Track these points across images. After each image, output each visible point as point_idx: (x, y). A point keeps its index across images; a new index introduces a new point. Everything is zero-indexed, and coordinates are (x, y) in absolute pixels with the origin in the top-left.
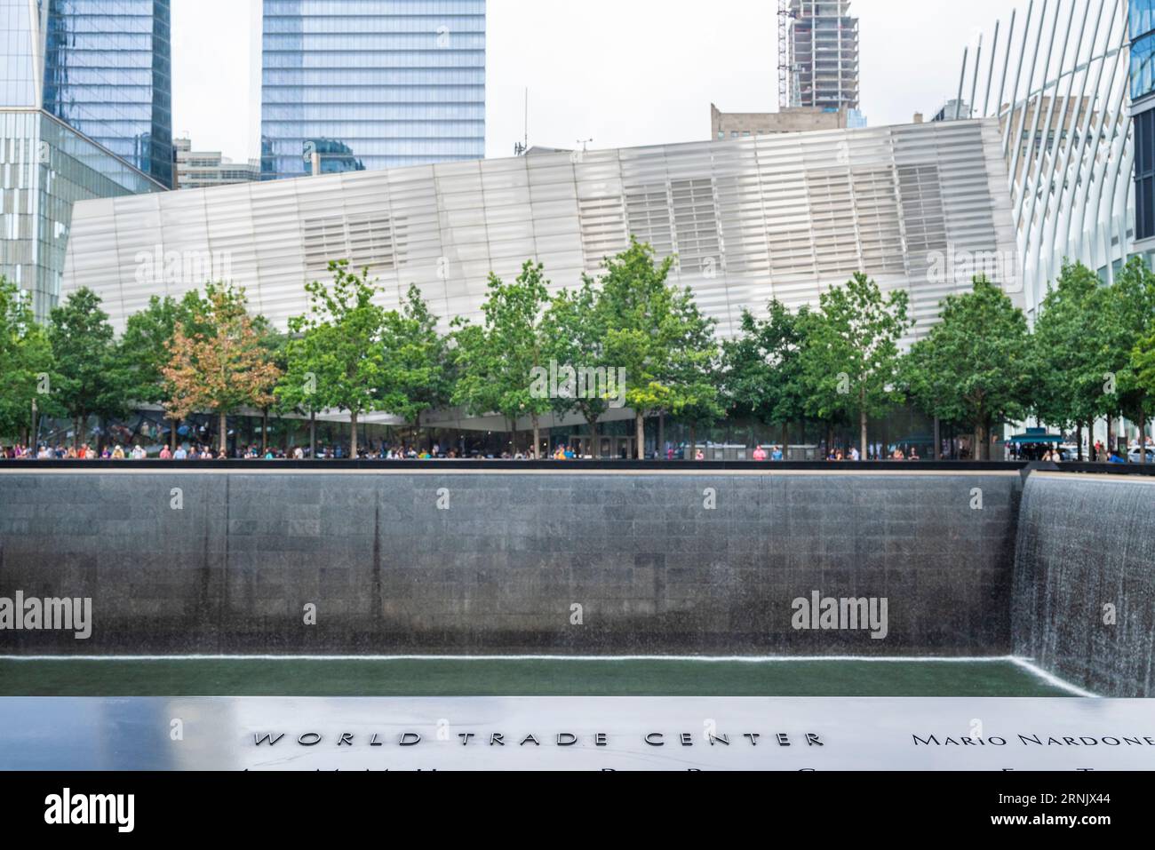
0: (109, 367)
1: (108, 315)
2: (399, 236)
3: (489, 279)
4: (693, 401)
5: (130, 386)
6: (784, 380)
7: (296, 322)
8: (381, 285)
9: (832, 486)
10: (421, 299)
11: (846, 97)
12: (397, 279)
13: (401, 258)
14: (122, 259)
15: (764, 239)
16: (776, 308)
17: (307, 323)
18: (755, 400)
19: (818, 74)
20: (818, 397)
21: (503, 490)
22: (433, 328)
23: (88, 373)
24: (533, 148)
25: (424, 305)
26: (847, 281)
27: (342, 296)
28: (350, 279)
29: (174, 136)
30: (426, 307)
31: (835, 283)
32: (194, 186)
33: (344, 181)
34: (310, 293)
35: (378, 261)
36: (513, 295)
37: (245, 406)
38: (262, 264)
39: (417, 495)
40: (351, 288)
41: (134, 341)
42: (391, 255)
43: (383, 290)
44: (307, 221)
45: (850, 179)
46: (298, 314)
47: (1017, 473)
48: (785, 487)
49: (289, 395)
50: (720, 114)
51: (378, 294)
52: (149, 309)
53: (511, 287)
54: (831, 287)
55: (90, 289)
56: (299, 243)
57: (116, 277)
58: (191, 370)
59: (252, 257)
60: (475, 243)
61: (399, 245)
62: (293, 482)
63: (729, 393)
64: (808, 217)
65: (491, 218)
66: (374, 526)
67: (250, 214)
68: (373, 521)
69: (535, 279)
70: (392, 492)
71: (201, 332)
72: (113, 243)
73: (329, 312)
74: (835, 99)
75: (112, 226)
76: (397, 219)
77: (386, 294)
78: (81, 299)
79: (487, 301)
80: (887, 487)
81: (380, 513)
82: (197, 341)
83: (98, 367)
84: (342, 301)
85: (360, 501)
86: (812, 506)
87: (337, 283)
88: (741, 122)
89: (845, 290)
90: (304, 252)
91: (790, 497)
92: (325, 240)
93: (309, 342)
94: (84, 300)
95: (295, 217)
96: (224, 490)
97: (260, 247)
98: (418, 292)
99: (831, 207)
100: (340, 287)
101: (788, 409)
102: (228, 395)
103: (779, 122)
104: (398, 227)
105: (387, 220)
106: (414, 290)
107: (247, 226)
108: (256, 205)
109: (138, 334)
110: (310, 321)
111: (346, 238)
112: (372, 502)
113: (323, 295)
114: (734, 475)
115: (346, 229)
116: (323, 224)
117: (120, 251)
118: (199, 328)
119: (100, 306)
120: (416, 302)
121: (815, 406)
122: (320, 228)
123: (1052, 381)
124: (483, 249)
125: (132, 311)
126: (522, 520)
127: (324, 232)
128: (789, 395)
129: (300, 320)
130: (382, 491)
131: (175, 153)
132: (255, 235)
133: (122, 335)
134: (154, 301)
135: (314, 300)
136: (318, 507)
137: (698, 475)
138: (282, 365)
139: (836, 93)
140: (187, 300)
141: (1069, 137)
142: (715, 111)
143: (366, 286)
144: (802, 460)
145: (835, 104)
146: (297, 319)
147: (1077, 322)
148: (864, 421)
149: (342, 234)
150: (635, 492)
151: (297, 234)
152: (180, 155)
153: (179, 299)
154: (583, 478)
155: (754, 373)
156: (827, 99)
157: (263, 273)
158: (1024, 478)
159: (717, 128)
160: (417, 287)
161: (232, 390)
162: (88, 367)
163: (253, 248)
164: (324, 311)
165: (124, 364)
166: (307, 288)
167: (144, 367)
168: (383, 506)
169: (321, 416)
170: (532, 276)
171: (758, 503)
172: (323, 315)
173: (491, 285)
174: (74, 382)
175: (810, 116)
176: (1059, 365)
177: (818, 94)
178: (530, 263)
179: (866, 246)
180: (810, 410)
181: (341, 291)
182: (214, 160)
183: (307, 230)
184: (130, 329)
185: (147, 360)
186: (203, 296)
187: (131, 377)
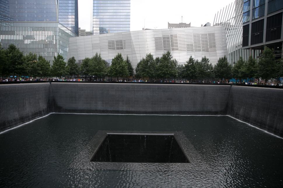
12: (124, 51)
15: (186, 45)
24: (146, 29)
32: (86, 35)
33: (115, 34)
35: (121, 48)
38: (101, 48)
42: (123, 47)
44: (109, 41)
45: (200, 35)
47: (230, 86)
56: (107, 45)
59: (99, 47)
61: (124, 45)
64: (193, 42)
88: (173, 25)
92: (111, 44)
95: (106, 40)
97: (100, 45)
99: (197, 40)
103: (179, 25)
104: (124, 42)
105: (122, 41)
107: (98, 42)
108: (100, 38)
115: (115, 42)
116: (111, 41)
132: (100, 43)
141: (229, 29)
142: (169, 23)
151: (107, 43)
157: (101, 50)
158: (231, 86)
159: (169, 26)
179: (202, 47)
182: (84, 31)
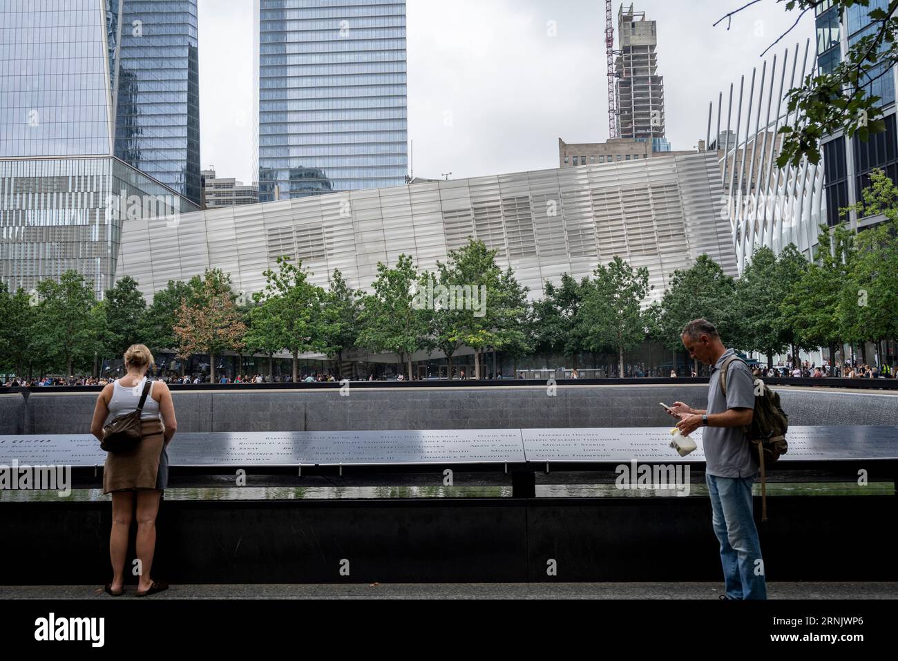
0: (141, 327)
1: (142, 294)
2: (328, 238)
3: (378, 266)
4: (508, 341)
5: (155, 338)
6: (572, 326)
7: (257, 296)
8: (311, 271)
9: (597, 395)
10: (342, 278)
11: (656, 130)
12: (327, 266)
13: (329, 252)
14: (154, 257)
15: (564, 234)
16: (566, 279)
17: (263, 297)
18: (553, 340)
19: (636, 115)
20: (590, 337)
21: (385, 401)
22: (350, 297)
23: (129, 331)
24: (416, 178)
25: (344, 282)
26: (609, 262)
27: (285, 278)
28: (290, 268)
29: (202, 169)
30: (346, 284)
31: (603, 263)
33: (292, 204)
34: (266, 277)
35: (315, 254)
36: (393, 277)
37: (226, 349)
38: (241, 258)
39: (331, 405)
40: (291, 273)
41: (159, 309)
42: (323, 250)
43: (313, 274)
44: (269, 230)
46: (258, 290)
48: (566, 396)
49: (251, 342)
50: (565, 145)
51: (309, 277)
52: (167, 289)
53: (391, 271)
54: (599, 266)
55: (131, 277)
56: (264, 244)
57: (150, 268)
58: (191, 328)
59: (236, 253)
60: (377, 241)
61: (328, 244)
62: (254, 398)
63: (537, 336)
64: (592, 220)
65: (387, 225)
66: (304, 425)
67: (233, 226)
68: (303, 422)
69: (408, 265)
70: (315, 403)
71: (199, 303)
72: (148, 247)
73: (278, 289)
74: (648, 131)
75: (147, 236)
76: (327, 227)
77: (315, 276)
78: (125, 283)
79: (377, 280)
80: (631, 396)
81: (308, 417)
82: (195, 309)
83: (136, 327)
84: (285, 282)
85: (295, 409)
86: (583, 408)
87: (282, 271)
88: (579, 150)
89: (608, 268)
90: (268, 249)
91: (569, 402)
92: (281, 242)
93: (263, 309)
94: (128, 284)
95: (262, 228)
96: (210, 403)
97: (239, 247)
98: (340, 274)
99: (608, 213)
100: (284, 273)
101: (573, 345)
102: (214, 343)
103: (605, 149)
104: (327, 233)
105: (321, 228)
106: (337, 273)
107: (231, 234)
108: (237, 220)
109: (159, 305)
110: (266, 295)
111: (294, 240)
112: (303, 410)
113: (274, 278)
114: (534, 389)
115: (294, 234)
116: (280, 231)
117: (152, 252)
118: (197, 301)
119: (137, 288)
120: (338, 281)
121: (589, 344)
122: (278, 234)
123: (742, 324)
124: (382, 245)
125: (157, 290)
126: (398, 420)
127: (280, 236)
128: (574, 336)
129: (261, 294)
130: (308, 402)
131: (203, 180)
132: (236, 239)
133: (150, 306)
134: (171, 283)
135: (269, 282)
136: (268, 413)
137: (509, 389)
138: (248, 323)
139: (649, 128)
140: (192, 283)
142: (563, 145)
143: (301, 271)
144: (592, 378)
145: (647, 135)
146: (258, 294)
147: (758, 286)
148: (621, 353)
149: (292, 238)
150: (469, 401)
151: (263, 239)
152: (207, 181)
153: (187, 281)
154: (436, 392)
155: (552, 323)
156: (643, 131)
157: (242, 263)
159: (563, 154)
160: (339, 271)
161: (217, 340)
162: (128, 326)
163: (235, 248)
164: (275, 288)
165: (151, 324)
166: (264, 274)
167: (165, 325)
168: (310, 412)
169: (277, 355)
170: (405, 264)
171: (548, 407)
172: (274, 291)
173: (380, 270)
174: (121, 336)
175: (626, 145)
176: (749, 314)
177: (637, 128)
178: (403, 256)
179: (631, 238)
180: (586, 346)
181: (284, 276)
182: (230, 184)
183: (269, 235)
184: (155, 301)
185: (165, 322)
186: (203, 279)
187: (156, 333)
